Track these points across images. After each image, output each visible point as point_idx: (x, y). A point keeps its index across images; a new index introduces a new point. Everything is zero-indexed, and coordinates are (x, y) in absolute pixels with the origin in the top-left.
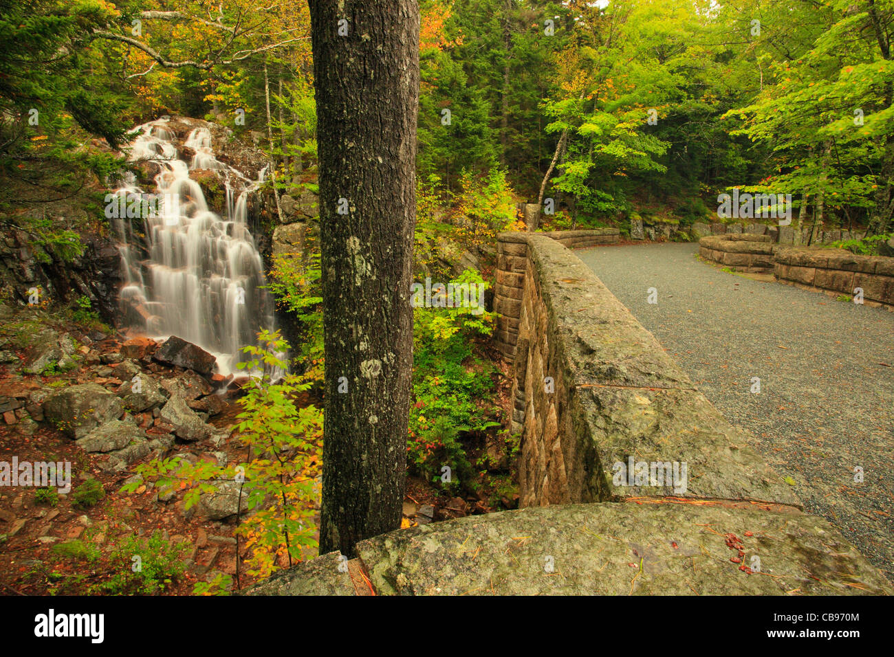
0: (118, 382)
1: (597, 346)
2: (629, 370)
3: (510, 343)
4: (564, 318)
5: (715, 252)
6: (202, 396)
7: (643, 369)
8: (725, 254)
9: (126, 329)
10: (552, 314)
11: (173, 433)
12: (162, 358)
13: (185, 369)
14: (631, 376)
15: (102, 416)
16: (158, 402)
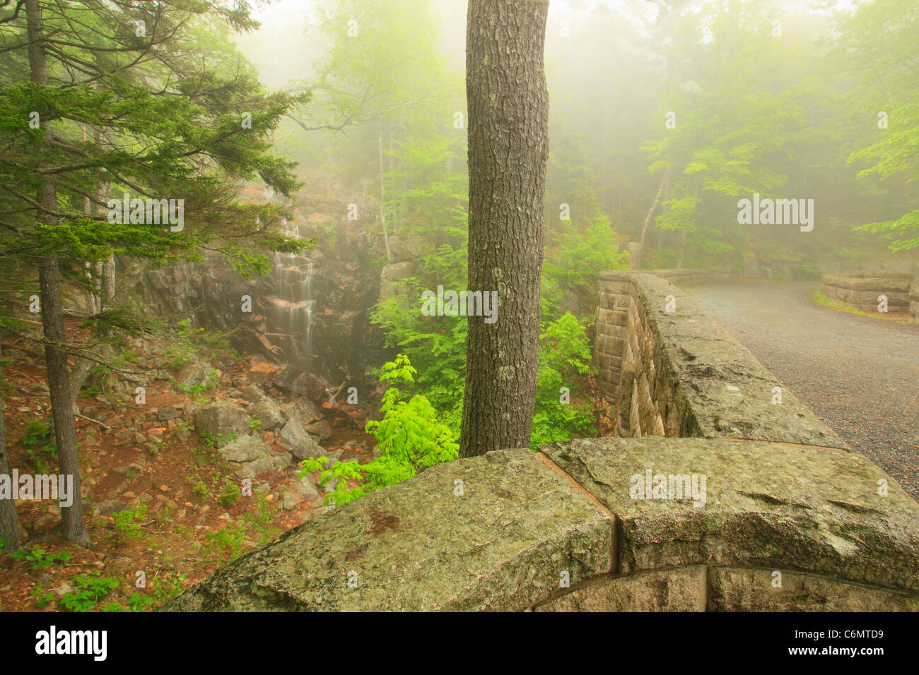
0: (247, 402)
1: (697, 354)
2: (723, 370)
3: (612, 382)
4: (669, 337)
5: (840, 290)
6: (315, 421)
7: (736, 370)
8: (852, 292)
9: (249, 357)
10: (659, 335)
11: (290, 452)
12: (281, 384)
13: (300, 395)
14: (725, 374)
15: (237, 431)
16: (279, 423)
